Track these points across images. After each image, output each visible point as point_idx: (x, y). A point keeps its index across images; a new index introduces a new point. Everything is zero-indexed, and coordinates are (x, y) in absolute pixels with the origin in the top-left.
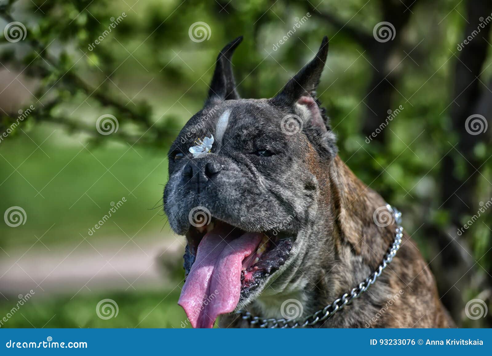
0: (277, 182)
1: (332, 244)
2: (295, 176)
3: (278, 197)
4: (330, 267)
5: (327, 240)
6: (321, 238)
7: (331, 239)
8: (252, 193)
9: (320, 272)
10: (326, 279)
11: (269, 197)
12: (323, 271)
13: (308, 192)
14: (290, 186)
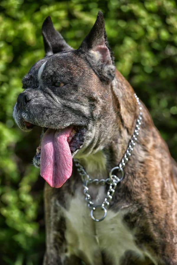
0: (69, 100)
1: (117, 127)
2: (81, 95)
3: (70, 108)
4: (117, 140)
5: (114, 125)
6: (108, 125)
7: (116, 124)
8: (49, 108)
9: (112, 143)
10: (116, 146)
11: (64, 109)
12: (113, 142)
13: (92, 103)
14: (77, 101)
